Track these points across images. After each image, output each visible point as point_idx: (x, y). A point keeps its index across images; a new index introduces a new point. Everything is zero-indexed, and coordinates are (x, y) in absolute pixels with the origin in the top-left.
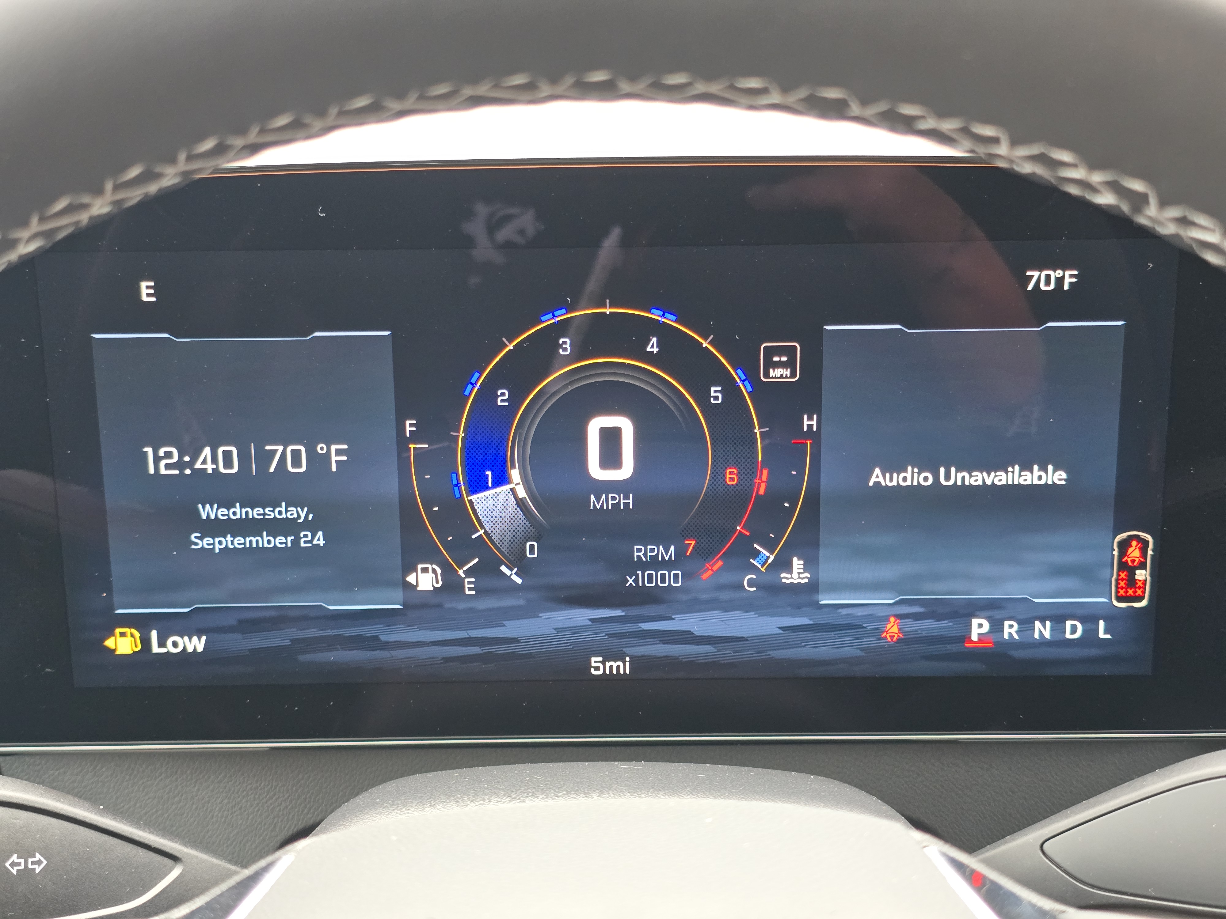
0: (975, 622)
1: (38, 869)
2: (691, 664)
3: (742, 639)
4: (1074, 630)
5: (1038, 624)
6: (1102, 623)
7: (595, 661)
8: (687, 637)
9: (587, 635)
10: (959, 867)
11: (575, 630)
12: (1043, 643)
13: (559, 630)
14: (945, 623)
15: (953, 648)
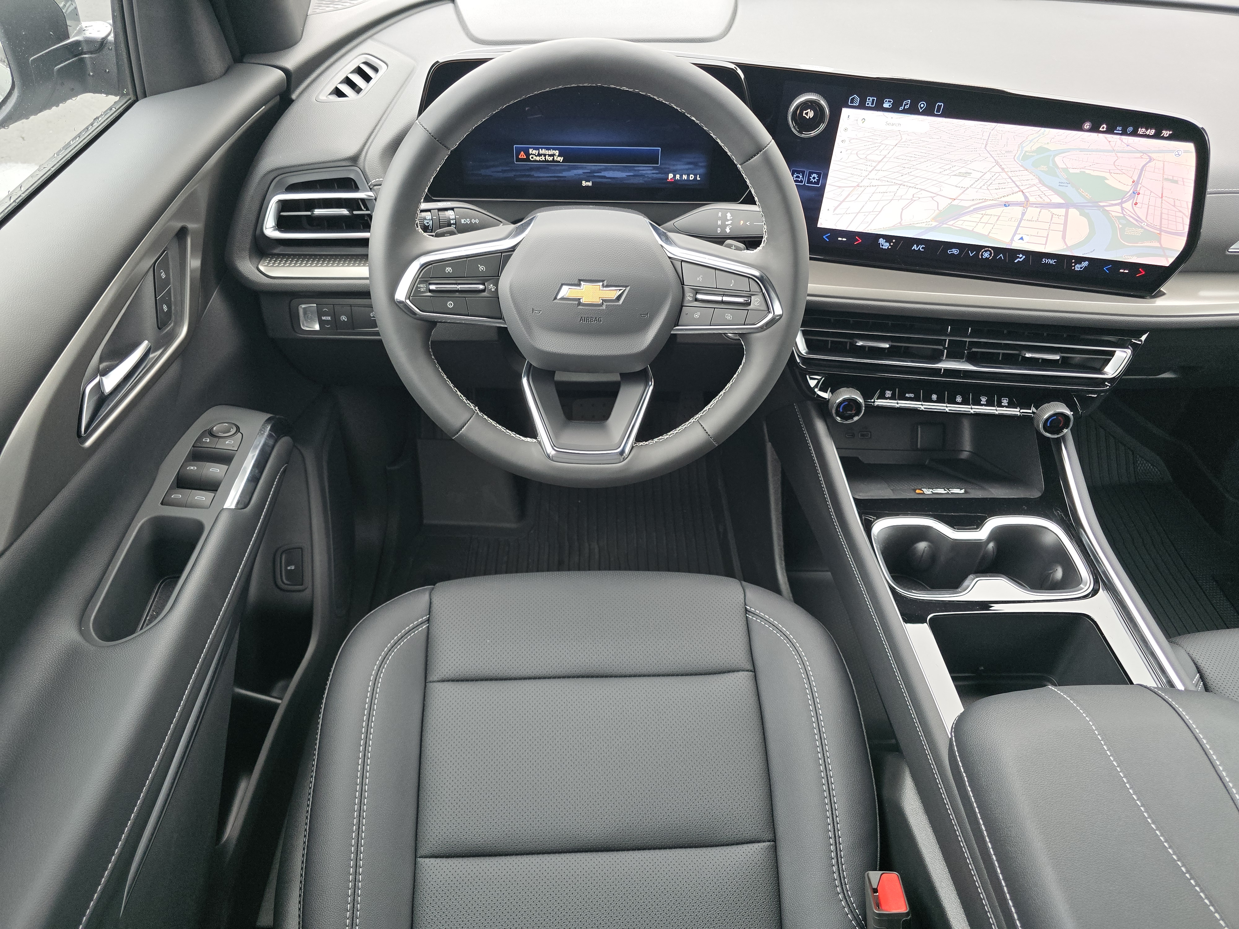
0: (670, 175)
1: (477, 222)
2: (605, 184)
3: (617, 178)
4: (692, 177)
5: (684, 175)
6: (698, 176)
7: (583, 182)
8: (605, 177)
9: (581, 176)
10: (651, 224)
11: (579, 175)
12: (684, 180)
13: (575, 175)
14: (663, 175)
15: (664, 181)
